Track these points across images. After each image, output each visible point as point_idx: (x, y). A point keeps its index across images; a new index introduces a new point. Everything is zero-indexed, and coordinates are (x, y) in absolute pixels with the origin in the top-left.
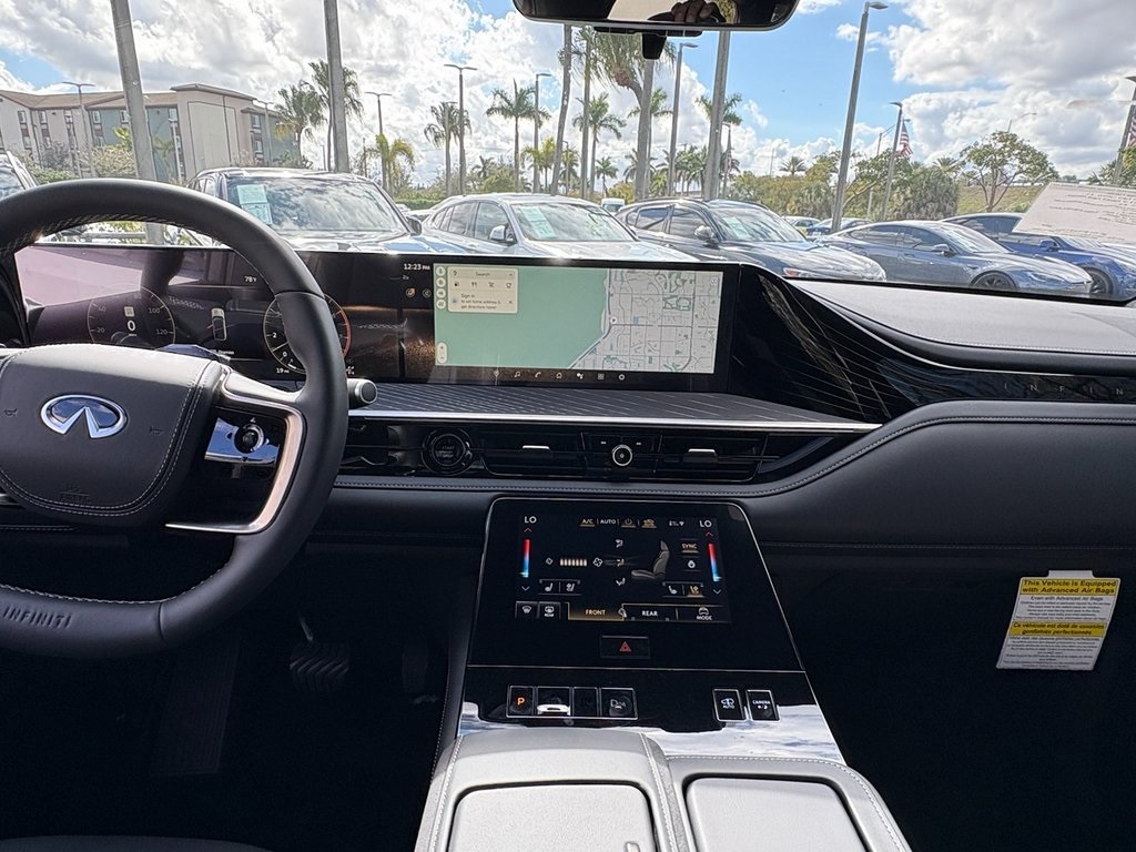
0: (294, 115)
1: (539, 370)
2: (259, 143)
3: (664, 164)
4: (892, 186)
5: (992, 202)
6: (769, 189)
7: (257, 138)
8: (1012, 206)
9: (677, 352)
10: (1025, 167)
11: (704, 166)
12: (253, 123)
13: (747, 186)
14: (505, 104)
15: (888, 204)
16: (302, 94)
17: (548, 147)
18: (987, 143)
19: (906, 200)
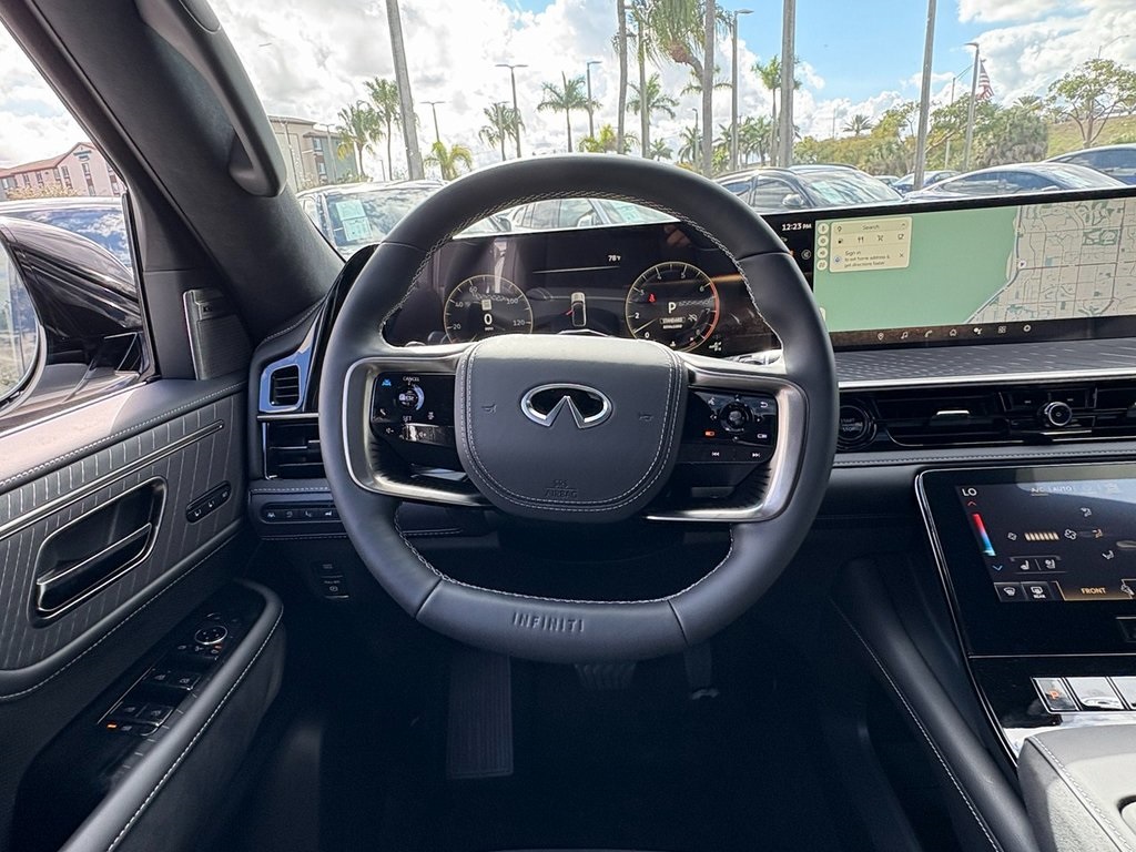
0: (355, 134)
1: (929, 328)
2: (322, 165)
3: (719, 139)
4: (974, 133)
5: (1089, 138)
6: (833, 152)
7: (320, 159)
8: (1112, 139)
9: (1097, 294)
10: (1125, 94)
11: (762, 136)
12: (315, 146)
13: (809, 153)
14: (555, 97)
15: (970, 152)
16: (360, 112)
17: (606, 135)
18: (1079, 73)
19: (989, 145)
